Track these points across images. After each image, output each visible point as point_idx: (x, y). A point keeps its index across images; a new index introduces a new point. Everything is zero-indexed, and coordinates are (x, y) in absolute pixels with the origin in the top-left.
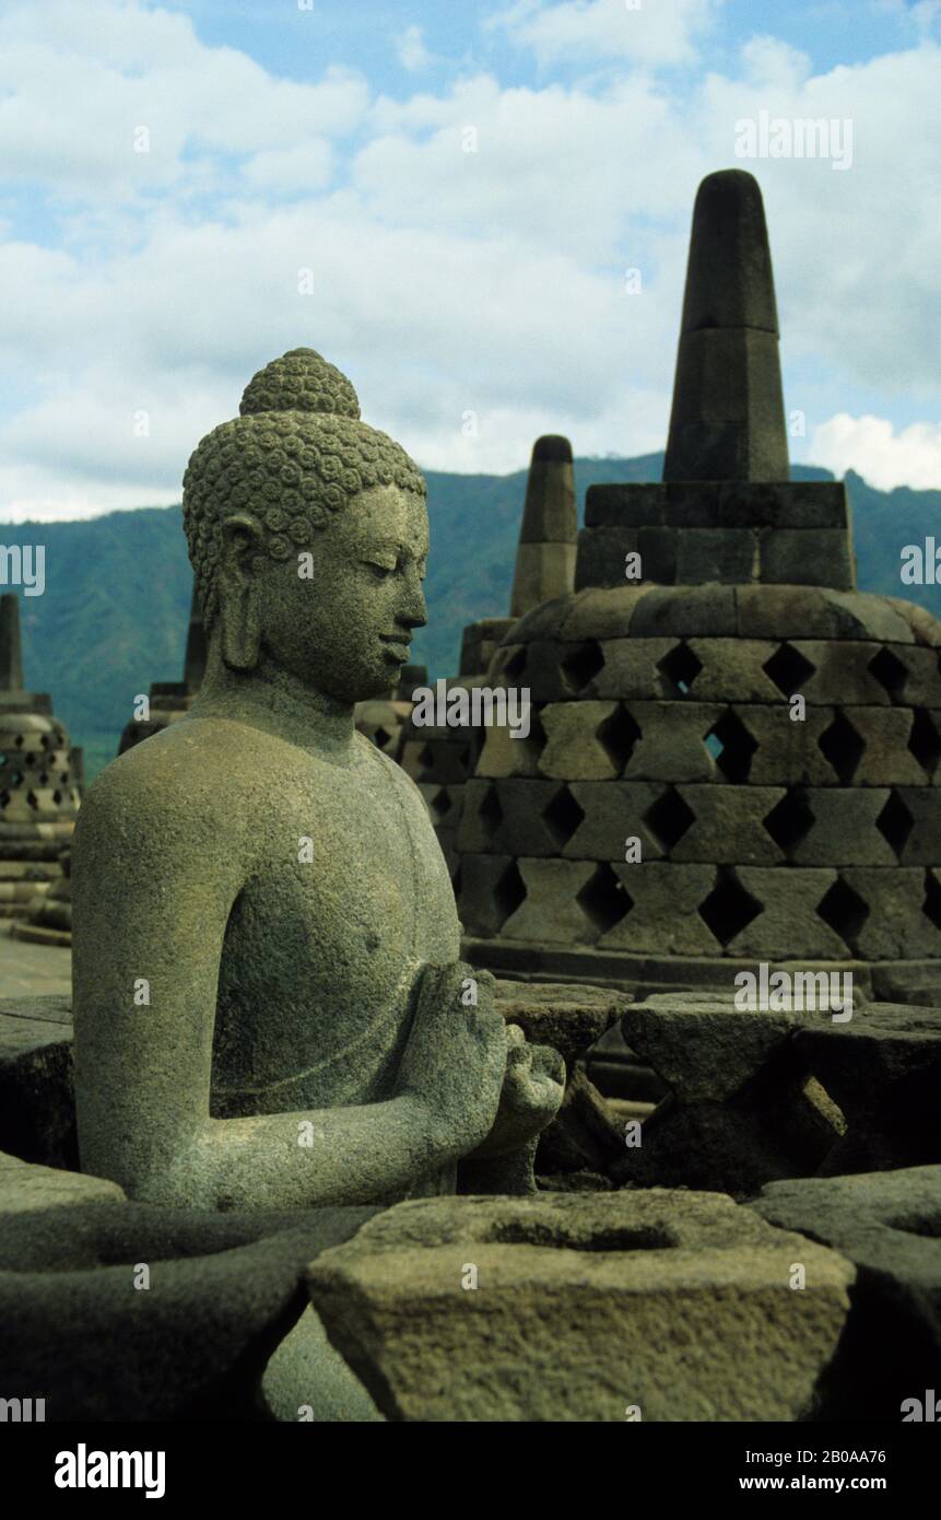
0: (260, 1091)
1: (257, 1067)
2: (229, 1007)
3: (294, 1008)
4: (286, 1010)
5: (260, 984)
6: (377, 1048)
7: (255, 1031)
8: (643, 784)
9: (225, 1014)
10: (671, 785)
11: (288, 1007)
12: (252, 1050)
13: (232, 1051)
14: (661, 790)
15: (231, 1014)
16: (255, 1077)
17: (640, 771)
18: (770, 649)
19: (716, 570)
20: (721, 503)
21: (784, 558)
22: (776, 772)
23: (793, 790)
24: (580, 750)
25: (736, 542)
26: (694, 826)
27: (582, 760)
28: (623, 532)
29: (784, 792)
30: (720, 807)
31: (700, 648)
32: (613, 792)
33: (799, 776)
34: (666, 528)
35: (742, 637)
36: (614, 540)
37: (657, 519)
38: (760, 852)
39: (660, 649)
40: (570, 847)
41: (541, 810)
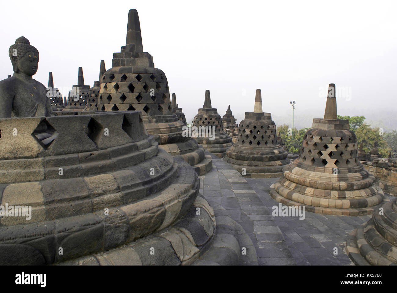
10: (123, 93)
14: (122, 94)
17: (119, 92)
18: (136, 75)
19: (131, 65)
20: (131, 55)
21: (140, 63)
22: (137, 91)
23: (139, 94)
24: (112, 89)
25: (133, 60)
26: (126, 99)
27: (112, 91)
28: (118, 59)
29: (138, 94)
30: (130, 96)
31: (127, 75)
32: (116, 95)
33: (140, 92)
34: (124, 59)
35: (133, 73)
36: (117, 60)
37: (123, 57)
38: (135, 102)
39: (122, 75)
40: (111, 102)
41: (107, 97)
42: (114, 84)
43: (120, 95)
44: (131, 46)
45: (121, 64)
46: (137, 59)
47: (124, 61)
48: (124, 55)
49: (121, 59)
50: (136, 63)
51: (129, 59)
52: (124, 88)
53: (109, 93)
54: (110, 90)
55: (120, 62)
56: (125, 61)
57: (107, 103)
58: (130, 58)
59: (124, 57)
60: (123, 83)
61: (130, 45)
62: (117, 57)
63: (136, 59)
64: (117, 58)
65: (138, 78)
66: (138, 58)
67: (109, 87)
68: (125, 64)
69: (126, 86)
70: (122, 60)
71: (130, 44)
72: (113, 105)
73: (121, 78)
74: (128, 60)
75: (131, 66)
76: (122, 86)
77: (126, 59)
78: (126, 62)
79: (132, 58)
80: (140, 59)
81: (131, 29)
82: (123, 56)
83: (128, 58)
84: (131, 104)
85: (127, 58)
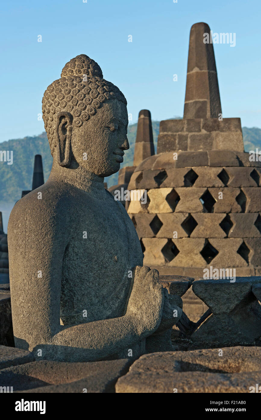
0: (76, 315)
1: (75, 306)
2: (65, 285)
3: (88, 284)
4: (85, 285)
5: (76, 276)
6: (118, 298)
7: (75, 293)
8: (181, 213)
9: (64, 287)
10: (190, 214)
11: (86, 284)
12: (74, 300)
13: (67, 301)
14: (187, 215)
15: (66, 287)
16: (75, 310)
17: (180, 210)
18: (220, 170)
19: (201, 147)
20: (201, 125)
21: (223, 142)
22: (223, 209)
23: (227, 214)
24: (161, 204)
25: (207, 137)
26: (197, 227)
27: (161, 207)
28: (172, 135)
29: (225, 215)
30: (206, 220)
31: (197, 170)
32: (172, 217)
33: (229, 210)
34: (185, 133)
35: (211, 166)
36: (169, 138)
37: (182, 130)
38: (219, 234)
39: (185, 171)
40: (159, 234)
41: (149, 223)
42: (166, 191)
43: (183, 218)
44: (198, 106)
45: (178, 146)
46: (217, 135)
47: (186, 137)
48: (186, 126)
49: (179, 135)
50: (214, 142)
51: (196, 133)
52: (192, 200)
53: (155, 212)
54: (157, 206)
55: (177, 141)
56: (187, 139)
57: (150, 236)
58: (200, 131)
59: (185, 129)
60: (189, 189)
61: (196, 102)
62: (170, 130)
63: (214, 133)
64: (170, 133)
65: (223, 176)
66: (217, 132)
67: (154, 199)
68: (189, 145)
69: (196, 196)
70: (181, 138)
71: (197, 100)
72: (165, 241)
73: (183, 179)
74: (194, 135)
75: (201, 150)
76: (186, 195)
77: (190, 134)
78: (189, 141)
79: (204, 132)
80: (222, 133)
81: (198, 67)
82: (183, 128)
83: (195, 131)
84: (207, 240)
85: (192, 132)
